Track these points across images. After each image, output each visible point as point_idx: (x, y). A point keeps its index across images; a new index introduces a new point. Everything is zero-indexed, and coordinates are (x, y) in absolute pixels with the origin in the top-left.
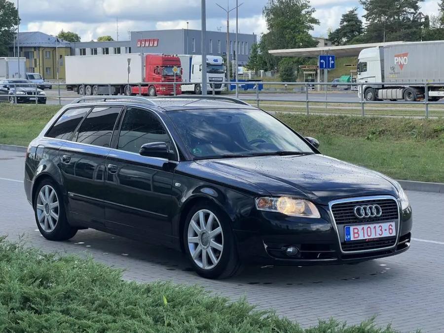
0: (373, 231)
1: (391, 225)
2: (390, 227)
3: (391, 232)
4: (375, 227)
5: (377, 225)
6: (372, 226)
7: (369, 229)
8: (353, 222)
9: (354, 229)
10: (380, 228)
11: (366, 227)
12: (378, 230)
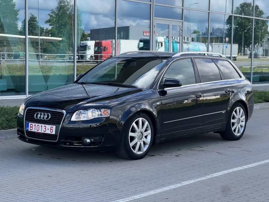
0: (40, 128)
1: (52, 127)
2: (52, 128)
3: (52, 131)
4: (42, 126)
5: (43, 125)
6: (40, 125)
7: (38, 126)
8: (31, 120)
9: (31, 124)
10: (45, 127)
11: (37, 124)
12: (43, 128)
